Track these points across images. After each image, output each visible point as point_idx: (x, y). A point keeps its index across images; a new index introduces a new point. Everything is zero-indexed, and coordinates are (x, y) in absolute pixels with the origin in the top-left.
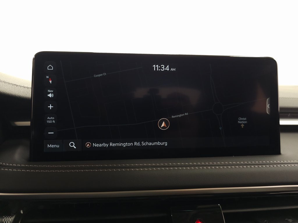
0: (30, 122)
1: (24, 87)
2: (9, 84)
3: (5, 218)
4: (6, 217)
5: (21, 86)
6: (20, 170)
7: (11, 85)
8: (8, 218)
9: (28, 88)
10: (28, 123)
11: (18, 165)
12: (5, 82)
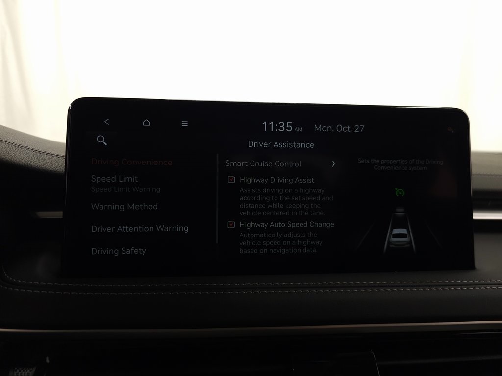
0: (62, 212)
1: (53, 155)
2: (28, 149)
3: (18, 371)
4: (20, 369)
5: (47, 154)
6: (46, 292)
7: (32, 152)
8: (24, 371)
9: (58, 156)
10: (59, 215)
11: (41, 283)
12: (22, 147)
